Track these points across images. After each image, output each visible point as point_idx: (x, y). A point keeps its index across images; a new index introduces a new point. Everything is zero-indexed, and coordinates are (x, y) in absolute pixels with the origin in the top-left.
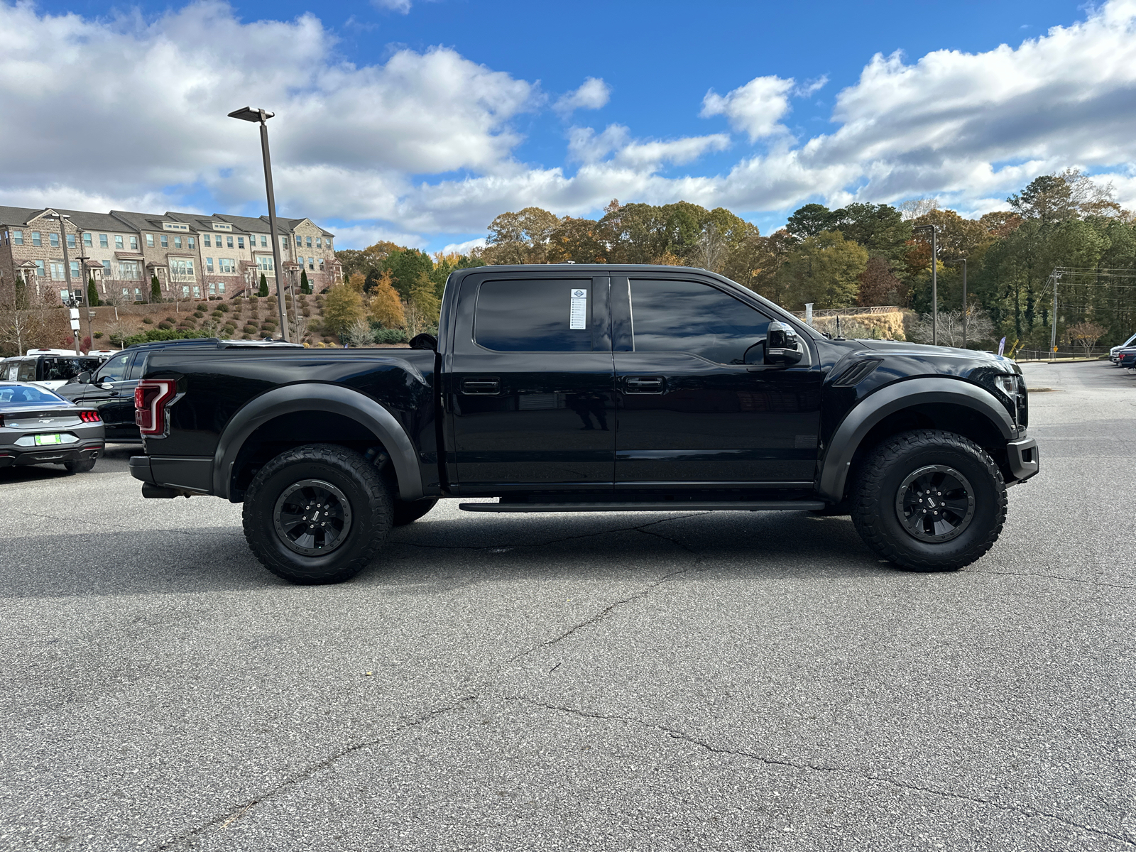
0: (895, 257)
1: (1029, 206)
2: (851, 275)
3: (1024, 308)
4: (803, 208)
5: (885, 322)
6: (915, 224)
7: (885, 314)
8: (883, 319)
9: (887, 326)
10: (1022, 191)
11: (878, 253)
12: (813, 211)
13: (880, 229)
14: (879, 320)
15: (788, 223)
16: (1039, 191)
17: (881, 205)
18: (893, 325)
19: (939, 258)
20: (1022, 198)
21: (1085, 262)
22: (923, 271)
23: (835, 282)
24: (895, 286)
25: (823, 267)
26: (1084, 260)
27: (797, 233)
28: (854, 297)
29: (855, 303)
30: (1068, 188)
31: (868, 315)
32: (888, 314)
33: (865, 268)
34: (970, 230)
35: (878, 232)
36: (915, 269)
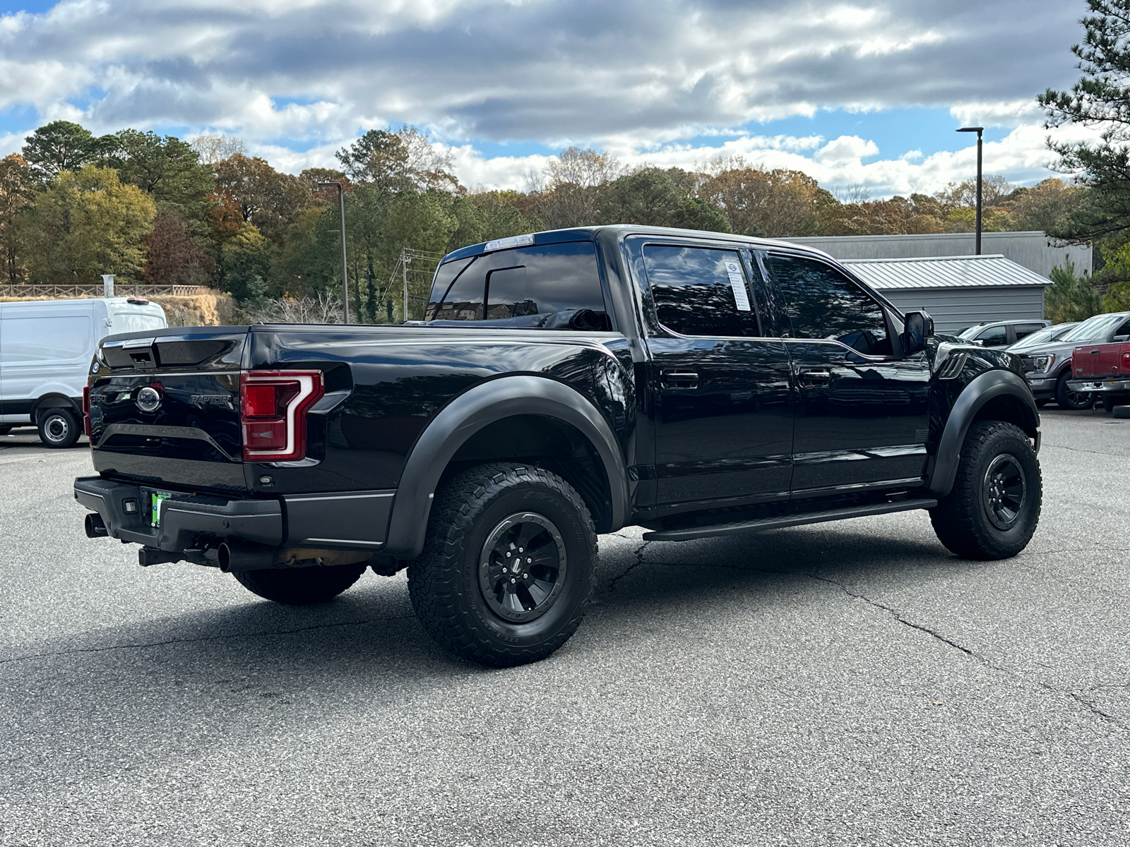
0: (194, 215)
1: (362, 166)
2: (132, 235)
3: (364, 299)
4: (50, 126)
5: (195, 308)
6: (218, 171)
7: (194, 297)
8: (192, 304)
9: (198, 313)
10: (352, 145)
11: (171, 207)
12: (67, 133)
13: (171, 173)
14: (186, 305)
15: (26, 144)
16: (372, 148)
17: (170, 139)
18: (207, 313)
19: (254, 222)
20: (353, 155)
21: (433, 245)
22: (234, 239)
23: (109, 245)
24: (197, 257)
25: (89, 219)
26: (432, 242)
27: (41, 163)
28: (138, 268)
29: (139, 277)
30: (404, 150)
31: (170, 296)
32: (198, 296)
33: (152, 227)
34: (291, 189)
35: (168, 177)
36: (222, 236)
